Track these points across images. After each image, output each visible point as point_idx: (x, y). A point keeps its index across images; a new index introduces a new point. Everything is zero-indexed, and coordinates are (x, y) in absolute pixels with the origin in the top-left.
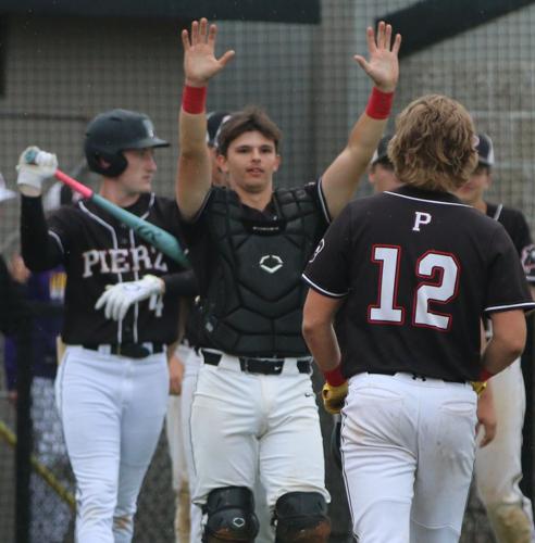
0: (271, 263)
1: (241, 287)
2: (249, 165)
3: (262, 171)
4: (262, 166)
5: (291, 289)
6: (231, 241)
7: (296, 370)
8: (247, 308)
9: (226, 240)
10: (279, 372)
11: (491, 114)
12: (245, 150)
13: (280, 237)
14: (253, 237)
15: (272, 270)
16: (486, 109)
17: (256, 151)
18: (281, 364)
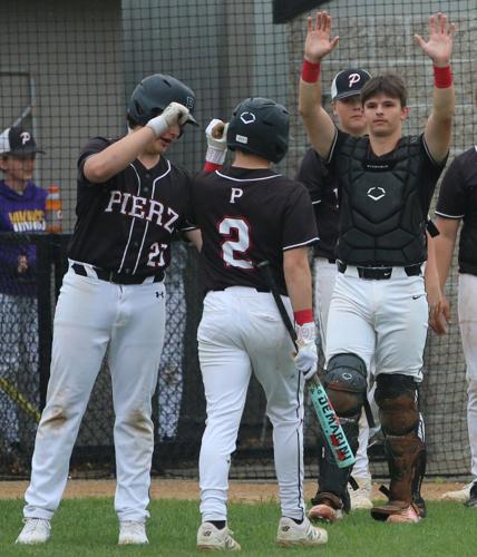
0: (376, 193)
1: (355, 213)
2: (376, 117)
3: (386, 121)
4: (386, 117)
5: (395, 213)
6: (350, 176)
7: (404, 274)
8: (358, 228)
9: (347, 176)
10: (389, 277)
11: (372, 62)
12: (373, 106)
13: (389, 173)
14: (367, 173)
15: (376, 199)
16: (368, 58)
17: (380, 106)
18: (390, 271)
